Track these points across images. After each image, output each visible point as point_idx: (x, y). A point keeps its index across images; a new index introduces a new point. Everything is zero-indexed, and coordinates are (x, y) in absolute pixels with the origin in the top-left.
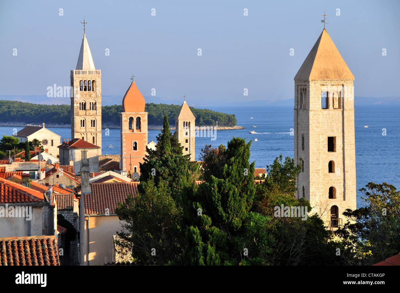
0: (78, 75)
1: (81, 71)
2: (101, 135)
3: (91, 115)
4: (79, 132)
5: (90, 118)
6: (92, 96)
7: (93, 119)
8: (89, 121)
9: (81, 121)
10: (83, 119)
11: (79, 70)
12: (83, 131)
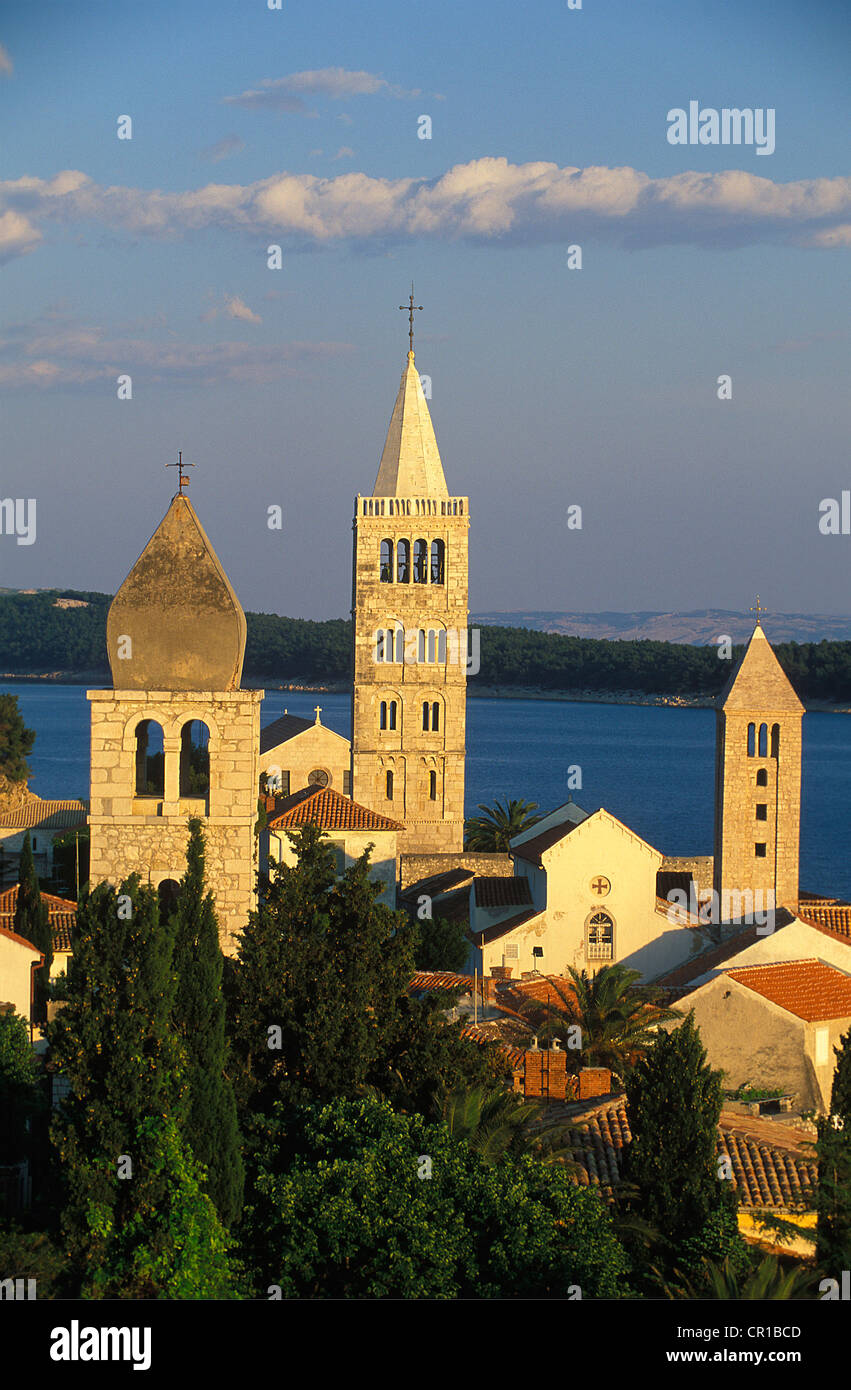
0: (375, 521)
1: (387, 500)
2: (462, 763)
3: (422, 684)
4: (373, 752)
5: (418, 694)
6: (430, 603)
7: (433, 698)
8: (413, 708)
9: (384, 704)
10: (389, 698)
11: (380, 499)
12: (388, 747)
